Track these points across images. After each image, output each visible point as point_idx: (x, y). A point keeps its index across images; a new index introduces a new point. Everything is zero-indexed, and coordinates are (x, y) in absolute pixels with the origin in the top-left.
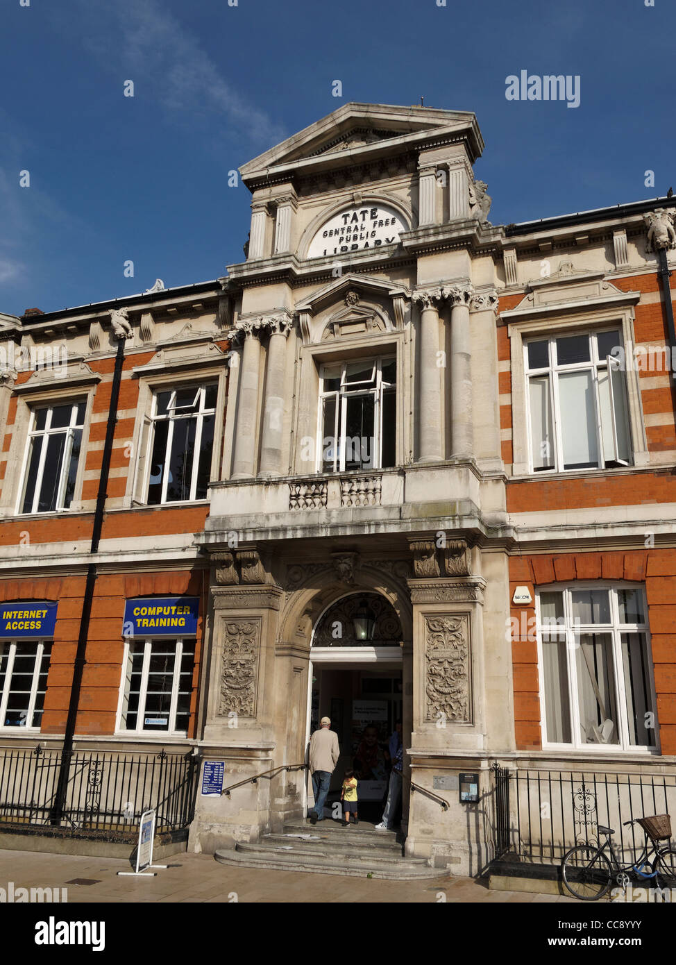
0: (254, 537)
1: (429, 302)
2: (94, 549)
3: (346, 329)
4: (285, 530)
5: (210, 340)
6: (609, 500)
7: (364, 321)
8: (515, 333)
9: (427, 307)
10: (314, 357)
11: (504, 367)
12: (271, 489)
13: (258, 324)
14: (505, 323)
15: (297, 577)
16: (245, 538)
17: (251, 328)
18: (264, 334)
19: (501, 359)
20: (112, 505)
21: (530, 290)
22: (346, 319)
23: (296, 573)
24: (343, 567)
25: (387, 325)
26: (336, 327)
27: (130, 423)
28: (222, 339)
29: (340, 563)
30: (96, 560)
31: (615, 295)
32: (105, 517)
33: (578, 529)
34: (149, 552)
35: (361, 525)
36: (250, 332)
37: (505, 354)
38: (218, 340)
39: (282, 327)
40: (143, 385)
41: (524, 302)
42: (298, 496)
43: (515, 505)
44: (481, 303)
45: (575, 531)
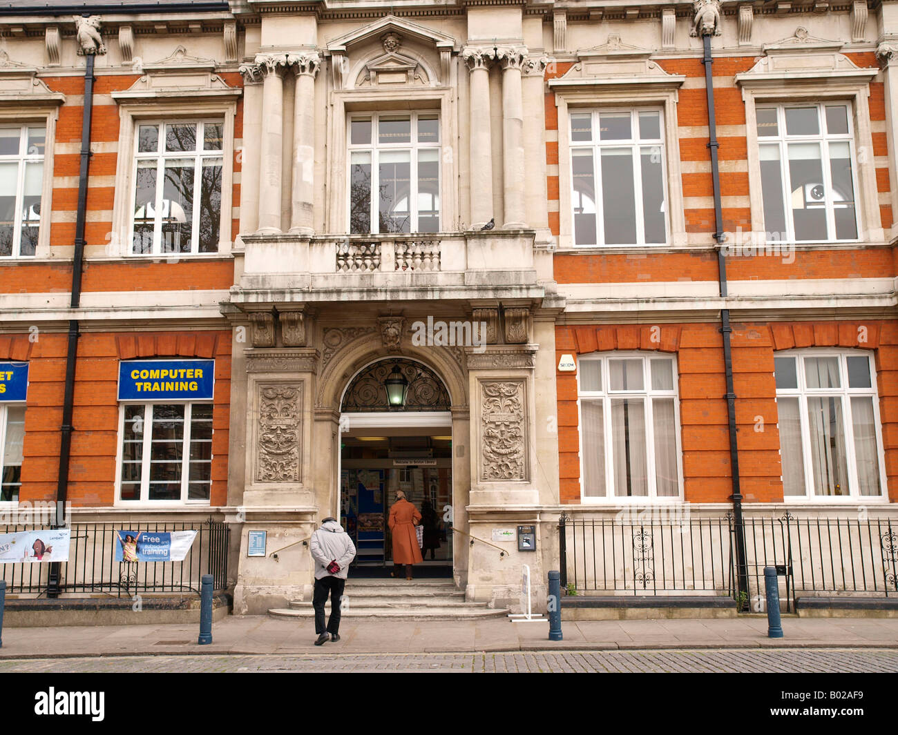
0: (304, 298)
1: (482, 61)
2: (75, 303)
3: (383, 78)
4: (339, 292)
5: (212, 70)
6: (648, 276)
7: (405, 71)
8: (561, 102)
9: (479, 65)
10: (346, 104)
11: (551, 136)
12: (317, 248)
13: (282, 60)
14: (552, 91)
15: (336, 341)
16: (292, 298)
17: (275, 64)
18: (289, 73)
19: (548, 128)
20: (93, 253)
21: (580, 59)
22: (385, 66)
23: (334, 336)
24: (392, 331)
25: (430, 79)
26: (373, 74)
27: (112, 160)
28: (226, 71)
29: (388, 328)
30: (80, 316)
31: (660, 76)
32: (85, 267)
33: (622, 303)
34: (151, 309)
35: (424, 290)
36: (274, 68)
37: (552, 124)
38: (222, 71)
39: (312, 65)
40: (125, 116)
41: (571, 72)
42: (346, 255)
43: (561, 276)
44: (532, 67)
45: (620, 304)
